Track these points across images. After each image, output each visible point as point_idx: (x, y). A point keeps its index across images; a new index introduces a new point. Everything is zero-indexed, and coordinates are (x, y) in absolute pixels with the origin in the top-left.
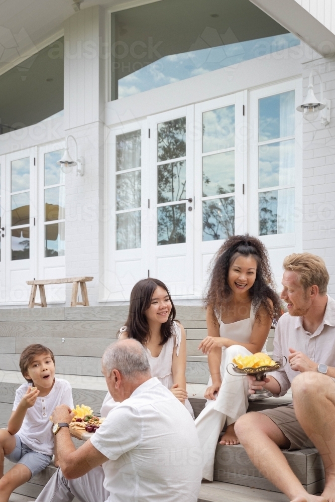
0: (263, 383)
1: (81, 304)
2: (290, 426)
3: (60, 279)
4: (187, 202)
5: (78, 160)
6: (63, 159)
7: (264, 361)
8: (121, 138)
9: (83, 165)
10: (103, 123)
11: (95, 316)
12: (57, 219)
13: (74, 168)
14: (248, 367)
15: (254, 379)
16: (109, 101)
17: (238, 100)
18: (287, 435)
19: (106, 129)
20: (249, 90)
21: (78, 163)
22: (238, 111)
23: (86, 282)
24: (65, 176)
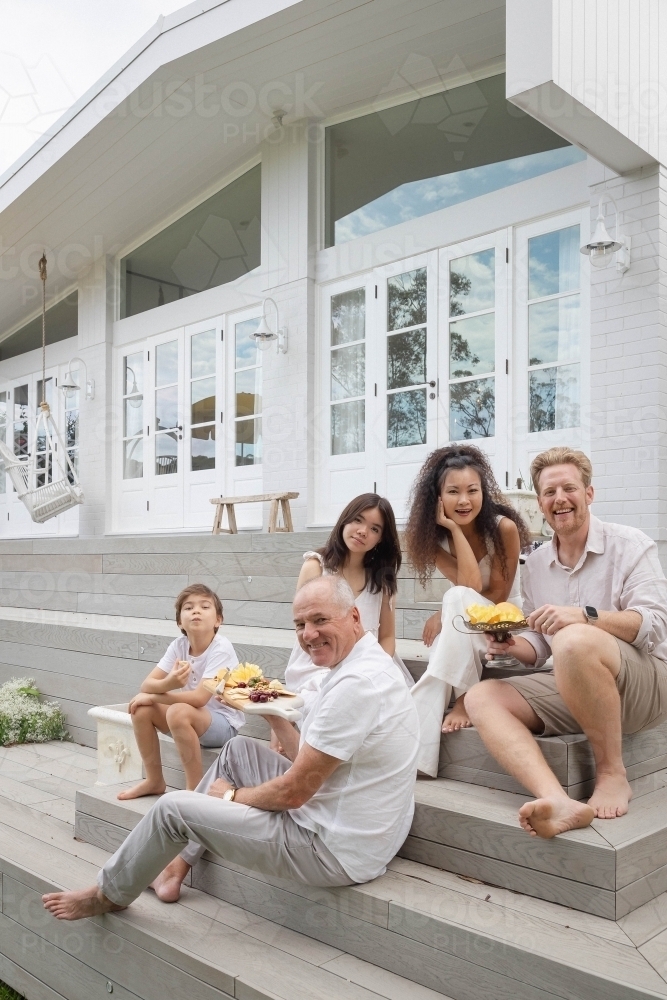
0: (505, 645)
1: (282, 530)
2: (546, 702)
3: (254, 496)
4: (427, 386)
5: (279, 332)
6: (259, 331)
7: (508, 615)
8: (338, 301)
9: (287, 338)
10: (313, 281)
11: (292, 546)
12: (252, 413)
13: (274, 343)
14: (482, 621)
15: (492, 639)
16: (321, 249)
17: (499, 241)
18: (540, 715)
19: (317, 287)
20: (514, 227)
21: (280, 336)
22: (500, 255)
23: (290, 501)
24: (263, 354)
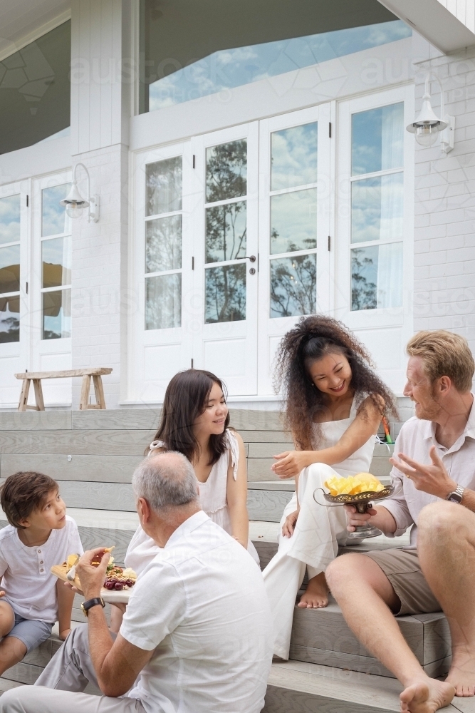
0: (366, 516)
1: (94, 407)
3: (64, 372)
4: (247, 261)
5: (91, 199)
6: (70, 197)
7: (368, 485)
8: (152, 169)
9: (99, 206)
10: (126, 146)
11: (115, 424)
12: (60, 284)
13: (86, 211)
14: (342, 493)
15: (354, 510)
16: (135, 115)
17: (321, 116)
19: (131, 155)
20: (338, 101)
21: (91, 204)
22: (323, 130)
23: (102, 376)
24: (71, 222)
